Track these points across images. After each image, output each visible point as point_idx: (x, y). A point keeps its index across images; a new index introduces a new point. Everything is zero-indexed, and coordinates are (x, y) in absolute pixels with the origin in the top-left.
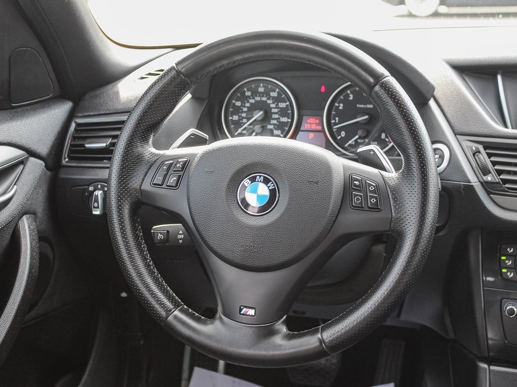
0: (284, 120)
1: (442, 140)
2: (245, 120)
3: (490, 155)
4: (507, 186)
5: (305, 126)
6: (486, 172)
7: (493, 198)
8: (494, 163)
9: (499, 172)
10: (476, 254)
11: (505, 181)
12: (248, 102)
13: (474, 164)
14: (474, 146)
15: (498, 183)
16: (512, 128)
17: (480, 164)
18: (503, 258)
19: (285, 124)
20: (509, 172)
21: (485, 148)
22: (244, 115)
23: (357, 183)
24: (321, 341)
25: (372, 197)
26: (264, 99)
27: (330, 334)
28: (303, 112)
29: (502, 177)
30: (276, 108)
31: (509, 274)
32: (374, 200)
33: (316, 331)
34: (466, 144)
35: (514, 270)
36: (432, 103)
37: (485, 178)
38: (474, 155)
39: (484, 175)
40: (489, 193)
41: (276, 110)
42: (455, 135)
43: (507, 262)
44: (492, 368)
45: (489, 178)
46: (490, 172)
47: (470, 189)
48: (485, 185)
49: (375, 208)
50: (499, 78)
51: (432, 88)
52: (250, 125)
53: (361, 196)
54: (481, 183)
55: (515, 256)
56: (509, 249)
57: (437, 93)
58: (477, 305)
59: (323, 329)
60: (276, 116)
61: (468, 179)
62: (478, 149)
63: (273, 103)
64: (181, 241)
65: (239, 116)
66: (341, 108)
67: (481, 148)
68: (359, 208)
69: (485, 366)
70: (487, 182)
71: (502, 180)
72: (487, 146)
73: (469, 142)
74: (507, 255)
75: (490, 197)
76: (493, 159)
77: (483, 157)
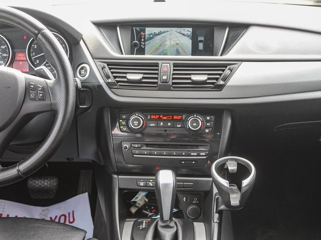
0: (5, 55)
1: (86, 62)
3: (110, 69)
4: (119, 84)
5: (17, 58)
6: (108, 77)
7: (113, 91)
8: (112, 73)
9: (115, 77)
10: (107, 120)
11: (118, 82)
13: (103, 75)
14: (102, 64)
15: (114, 82)
16: (125, 55)
17: (105, 74)
18: (121, 121)
19: (5, 57)
20: (119, 77)
21: (108, 65)
23: (32, 86)
24: (18, 171)
25: (40, 93)
27: (24, 166)
28: (15, 50)
29: (116, 79)
31: (124, 128)
32: (41, 95)
33: (16, 166)
34: (98, 63)
35: (126, 126)
36: (82, 43)
37: (107, 80)
38: (102, 69)
39: (108, 79)
40: (110, 88)
42: (93, 59)
43: (122, 122)
44: (119, 177)
45: (110, 80)
46: (110, 78)
47: (100, 86)
48: (108, 84)
49: (43, 99)
50: (118, 28)
51: (81, 35)
53: (35, 93)
54: (106, 83)
55: (126, 119)
56: (123, 116)
57: (84, 37)
58: (110, 146)
59: (19, 165)
61: (99, 82)
62: (104, 66)
66: (35, 47)
67: (106, 65)
68: (34, 99)
69: (116, 176)
71: (116, 81)
72: (109, 64)
73: (100, 62)
74: (123, 119)
75: (111, 90)
76: (112, 70)
77: (107, 69)
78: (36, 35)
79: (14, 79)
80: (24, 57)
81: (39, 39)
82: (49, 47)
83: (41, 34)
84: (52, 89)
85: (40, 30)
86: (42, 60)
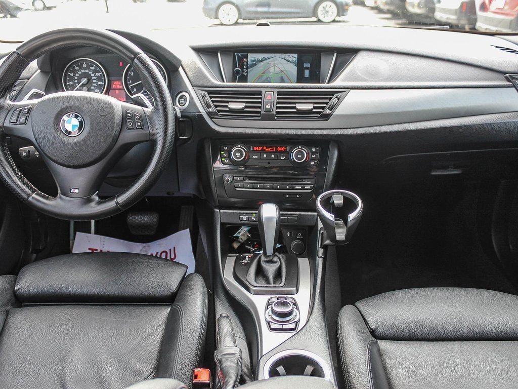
0: (100, 83)
1: (185, 90)
2: (77, 84)
3: (211, 97)
4: (220, 113)
5: (114, 86)
6: (209, 106)
7: (214, 121)
8: (213, 102)
9: (216, 106)
10: (209, 152)
11: (219, 111)
12: (78, 73)
13: (204, 105)
14: (203, 93)
15: (216, 112)
16: (227, 82)
17: (206, 103)
18: (222, 153)
19: (101, 85)
20: (221, 106)
22: (76, 81)
23: (129, 115)
24: (117, 203)
25: (138, 122)
26: (87, 71)
27: (122, 199)
28: (112, 78)
29: (218, 109)
30: (94, 76)
31: (225, 161)
32: (139, 124)
33: (114, 198)
34: (198, 92)
35: (228, 158)
36: (180, 69)
38: (203, 97)
39: (208, 109)
40: (211, 118)
41: (95, 78)
42: (193, 87)
43: (224, 154)
44: (221, 211)
45: (210, 110)
46: (211, 107)
47: (201, 116)
48: (209, 114)
49: (141, 128)
50: (219, 54)
51: (180, 61)
52: (80, 87)
53: (132, 122)
54: (207, 113)
55: (228, 151)
56: (225, 148)
57: (183, 63)
58: (211, 179)
59: (118, 197)
60: (96, 81)
61: (199, 111)
63: (93, 73)
64: (38, 156)
65: (73, 82)
66: (132, 75)
67: (206, 93)
68: (131, 129)
69: (218, 210)
70: (209, 112)
72: (209, 93)
73: (200, 91)
74: (225, 151)
75: (212, 120)
76: (213, 99)
77: (208, 98)
78: (133, 60)
79: (110, 107)
80: (120, 85)
81: (136, 64)
82: (146, 73)
83: (138, 59)
84: (150, 118)
85: (136, 54)
86: (139, 88)
